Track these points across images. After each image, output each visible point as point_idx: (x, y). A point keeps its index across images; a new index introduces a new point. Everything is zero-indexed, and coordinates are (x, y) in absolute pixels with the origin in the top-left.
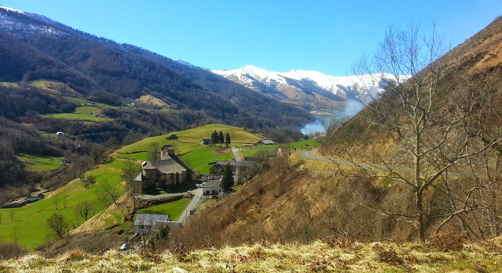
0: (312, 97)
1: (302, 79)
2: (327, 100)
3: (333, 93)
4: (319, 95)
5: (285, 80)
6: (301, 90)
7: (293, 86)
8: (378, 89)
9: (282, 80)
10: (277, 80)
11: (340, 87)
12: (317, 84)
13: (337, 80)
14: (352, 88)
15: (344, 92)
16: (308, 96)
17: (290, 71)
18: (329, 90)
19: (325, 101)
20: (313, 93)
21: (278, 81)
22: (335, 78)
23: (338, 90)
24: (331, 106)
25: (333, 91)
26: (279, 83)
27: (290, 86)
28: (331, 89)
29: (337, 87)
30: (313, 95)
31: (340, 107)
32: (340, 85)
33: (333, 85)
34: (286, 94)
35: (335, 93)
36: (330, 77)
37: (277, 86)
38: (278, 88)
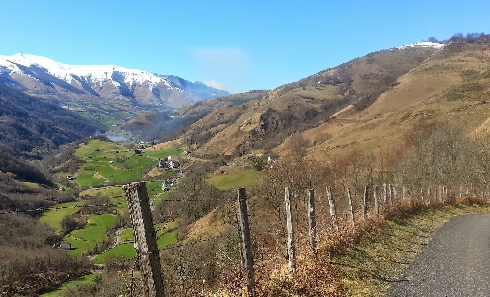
0: (52, 88)
1: (31, 65)
2: (67, 92)
3: (68, 82)
4: (58, 86)
5: (18, 67)
6: (39, 80)
7: (29, 76)
8: (112, 81)
9: (14, 68)
10: (8, 67)
11: (74, 76)
12: (49, 72)
13: (69, 68)
14: (86, 79)
15: (79, 82)
16: (47, 87)
17: (15, 55)
18: (63, 79)
19: (66, 93)
20: (52, 84)
21: (10, 68)
22: (66, 66)
23: (72, 80)
24: (74, 99)
25: (67, 80)
26: (12, 70)
27: (26, 75)
28: (65, 78)
29: (71, 76)
30: (52, 86)
31: (83, 100)
32: (74, 74)
33: (66, 75)
34: (23, 83)
35: (70, 83)
36: (62, 65)
37: (10, 74)
38: (12, 76)
